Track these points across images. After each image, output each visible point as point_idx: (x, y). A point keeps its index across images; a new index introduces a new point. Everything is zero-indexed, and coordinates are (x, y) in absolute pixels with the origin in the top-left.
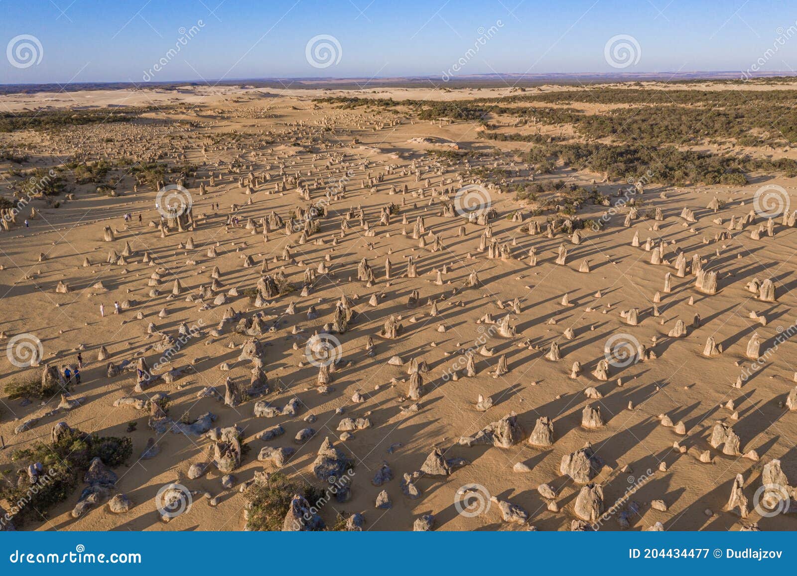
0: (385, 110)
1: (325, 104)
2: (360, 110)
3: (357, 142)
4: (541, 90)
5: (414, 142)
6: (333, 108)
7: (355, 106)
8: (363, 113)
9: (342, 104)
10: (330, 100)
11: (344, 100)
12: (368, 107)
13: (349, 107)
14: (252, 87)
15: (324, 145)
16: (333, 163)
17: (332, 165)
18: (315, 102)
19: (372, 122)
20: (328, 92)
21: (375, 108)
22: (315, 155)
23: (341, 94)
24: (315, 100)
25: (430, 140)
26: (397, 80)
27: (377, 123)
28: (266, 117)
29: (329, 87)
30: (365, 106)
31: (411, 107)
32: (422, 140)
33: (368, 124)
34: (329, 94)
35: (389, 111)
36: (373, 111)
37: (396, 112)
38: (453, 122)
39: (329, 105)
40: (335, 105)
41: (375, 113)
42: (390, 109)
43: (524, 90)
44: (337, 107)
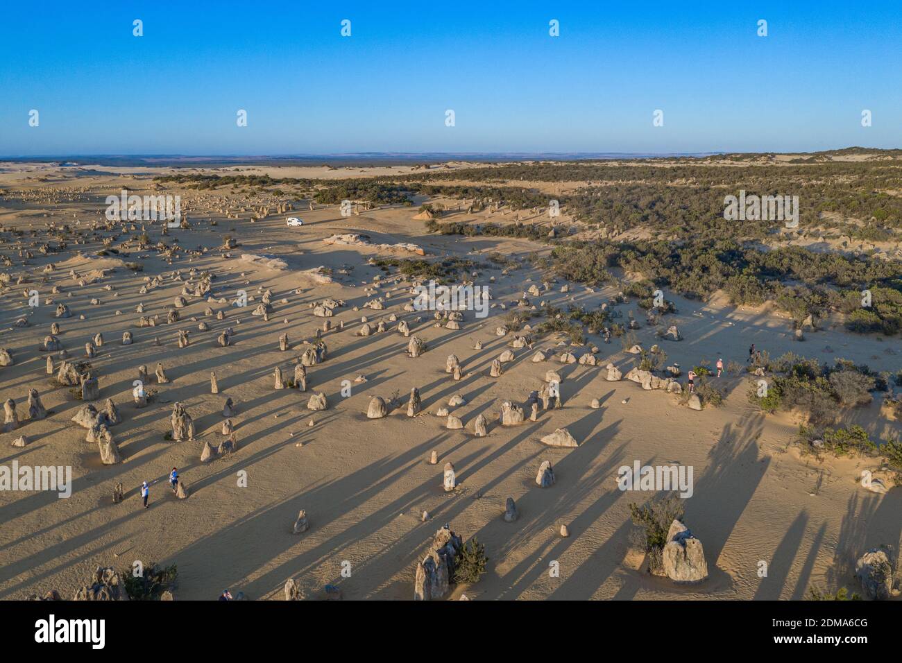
0: (262, 190)
1: (171, 183)
2: (223, 191)
3: (234, 245)
4: (449, 167)
5: (338, 242)
6: (183, 188)
7: (216, 185)
8: (230, 196)
9: (196, 183)
10: (178, 178)
11: (198, 178)
12: (236, 187)
13: (209, 187)
14: (75, 164)
15: (168, 253)
16: (189, 298)
17: (185, 303)
18: (159, 181)
19: (248, 207)
20: (176, 170)
21: (246, 187)
22: (147, 279)
23: (194, 172)
24: (158, 179)
25: (365, 237)
26: (260, 159)
27: (257, 208)
28: (75, 201)
29: (178, 165)
30: (232, 185)
31: (298, 186)
32: (352, 240)
33: (243, 210)
34: (177, 172)
35: (268, 191)
36: (243, 191)
37: (280, 193)
38: (373, 207)
39: (178, 185)
40: (187, 184)
41: (248, 194)
42: (269, 188)
43: (429, 168)
44: (190, 187)
